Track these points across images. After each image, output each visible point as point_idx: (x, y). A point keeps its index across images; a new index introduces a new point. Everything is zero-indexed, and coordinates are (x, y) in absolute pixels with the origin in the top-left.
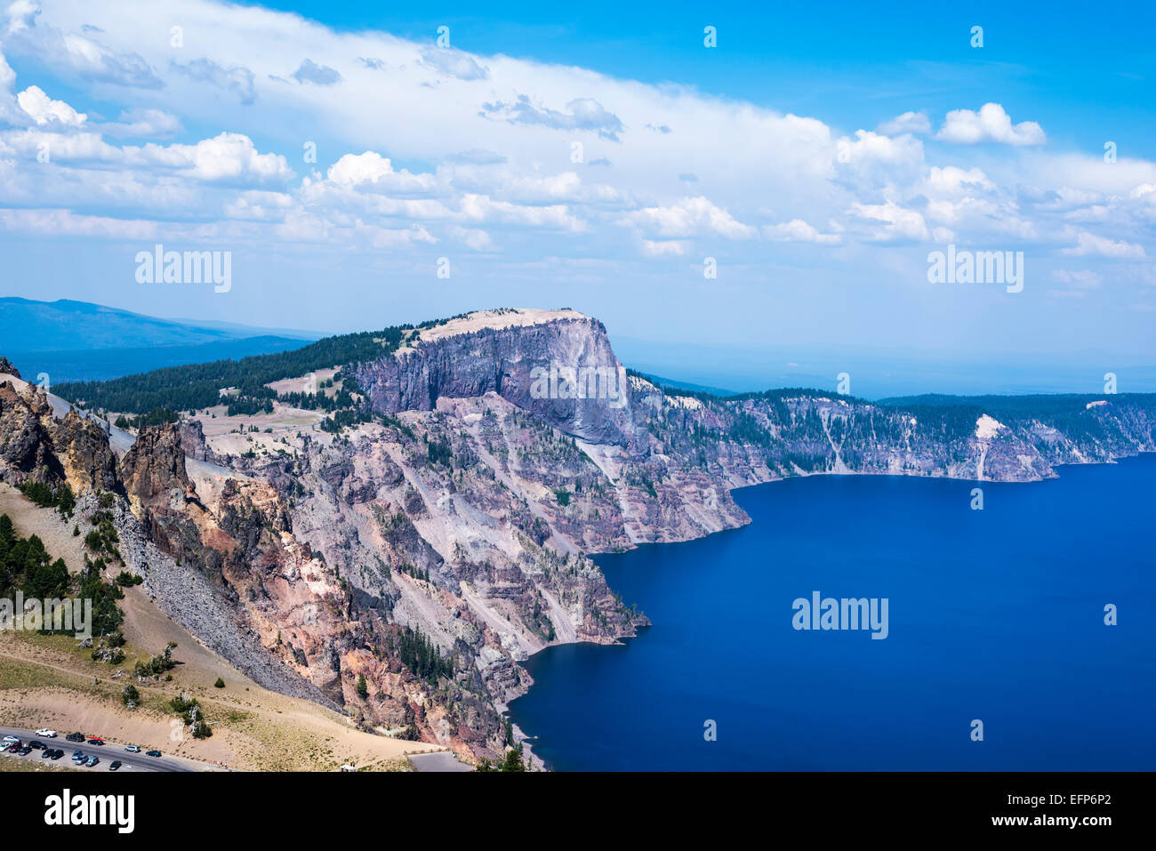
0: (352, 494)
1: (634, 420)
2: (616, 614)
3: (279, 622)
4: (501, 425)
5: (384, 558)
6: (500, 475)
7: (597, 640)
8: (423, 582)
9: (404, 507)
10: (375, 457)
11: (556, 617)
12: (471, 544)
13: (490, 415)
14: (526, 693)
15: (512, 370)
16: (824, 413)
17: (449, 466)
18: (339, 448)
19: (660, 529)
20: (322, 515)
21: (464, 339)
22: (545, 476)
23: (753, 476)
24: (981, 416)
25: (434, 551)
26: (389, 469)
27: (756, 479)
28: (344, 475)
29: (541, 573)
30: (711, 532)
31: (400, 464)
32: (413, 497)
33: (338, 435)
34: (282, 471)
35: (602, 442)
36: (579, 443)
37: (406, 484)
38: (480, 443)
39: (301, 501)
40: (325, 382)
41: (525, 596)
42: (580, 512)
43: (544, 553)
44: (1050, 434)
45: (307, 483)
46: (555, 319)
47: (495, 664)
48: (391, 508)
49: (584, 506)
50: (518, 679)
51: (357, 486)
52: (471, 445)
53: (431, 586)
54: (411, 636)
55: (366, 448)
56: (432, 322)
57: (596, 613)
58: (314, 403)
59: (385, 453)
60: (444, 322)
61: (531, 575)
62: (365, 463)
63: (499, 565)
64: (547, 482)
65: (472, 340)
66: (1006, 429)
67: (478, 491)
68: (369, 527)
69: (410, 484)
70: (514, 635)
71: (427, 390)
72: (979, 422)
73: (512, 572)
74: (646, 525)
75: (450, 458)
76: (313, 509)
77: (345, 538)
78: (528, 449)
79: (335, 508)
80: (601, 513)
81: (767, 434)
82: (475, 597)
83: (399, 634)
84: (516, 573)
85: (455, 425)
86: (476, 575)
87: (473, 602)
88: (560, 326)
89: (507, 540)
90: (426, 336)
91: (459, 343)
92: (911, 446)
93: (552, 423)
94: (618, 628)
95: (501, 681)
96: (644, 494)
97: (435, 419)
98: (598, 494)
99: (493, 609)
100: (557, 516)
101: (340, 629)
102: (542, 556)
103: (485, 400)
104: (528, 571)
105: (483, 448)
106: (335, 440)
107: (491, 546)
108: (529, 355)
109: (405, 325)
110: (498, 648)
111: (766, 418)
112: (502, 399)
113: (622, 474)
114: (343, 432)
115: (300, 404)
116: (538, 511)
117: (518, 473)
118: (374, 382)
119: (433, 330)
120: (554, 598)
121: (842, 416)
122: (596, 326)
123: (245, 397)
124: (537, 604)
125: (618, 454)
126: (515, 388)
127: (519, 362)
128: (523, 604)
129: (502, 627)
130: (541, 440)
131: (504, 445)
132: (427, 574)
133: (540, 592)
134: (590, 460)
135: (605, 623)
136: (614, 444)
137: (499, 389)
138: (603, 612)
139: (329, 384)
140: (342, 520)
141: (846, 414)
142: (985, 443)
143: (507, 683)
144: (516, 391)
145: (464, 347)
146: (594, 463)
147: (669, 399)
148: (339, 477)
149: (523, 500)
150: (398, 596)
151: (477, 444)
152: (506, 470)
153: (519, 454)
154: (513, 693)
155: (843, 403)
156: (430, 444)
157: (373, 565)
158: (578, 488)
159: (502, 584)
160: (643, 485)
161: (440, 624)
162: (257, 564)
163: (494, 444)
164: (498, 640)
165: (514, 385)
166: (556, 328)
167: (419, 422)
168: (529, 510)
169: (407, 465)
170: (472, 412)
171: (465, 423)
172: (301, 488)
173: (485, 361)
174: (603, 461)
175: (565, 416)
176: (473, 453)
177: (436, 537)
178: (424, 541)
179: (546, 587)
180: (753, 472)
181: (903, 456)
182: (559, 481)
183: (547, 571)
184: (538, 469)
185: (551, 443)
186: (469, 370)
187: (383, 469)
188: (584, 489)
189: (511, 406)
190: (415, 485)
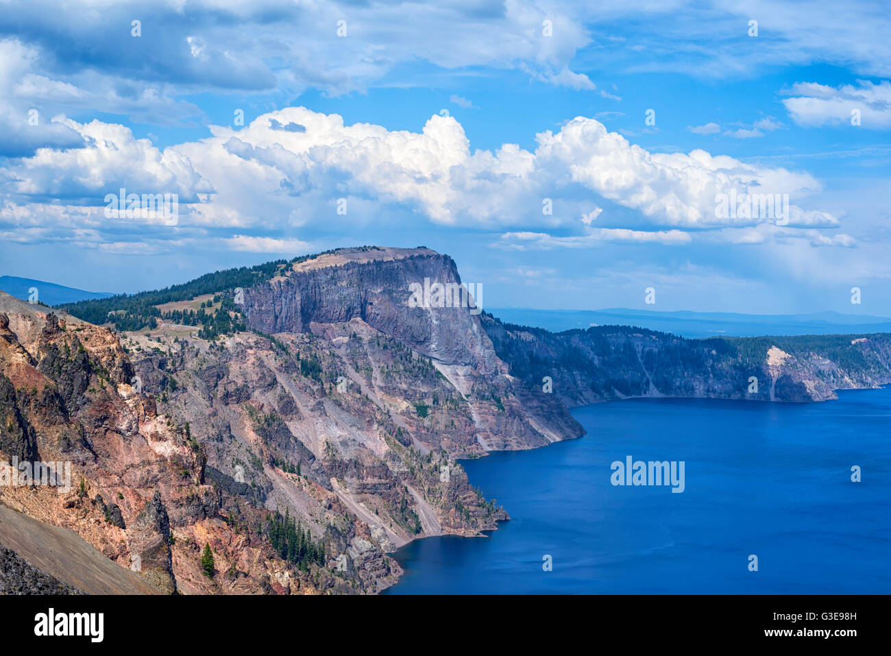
0: (227, 395)
1: (482, 344)
2: (478, 508)
3: (102, 480)
4: (366, 347)
5: (256, 451)
6: (365, 390)
7: (461, 532)
8: (295, 476)
9: (276, 408)
10: (250, 362)
11: (421, 511)
12: (341, 442)
13: (355, 337)
14: (396, 582)
15: (375, 299)
16: (638, 346)
17: (319, 380)
18: (215, 354)
19: (508, 438)
20: (194, 409)
21: (332, 271)
22: (406, 391)
23: (582, 398)
24: (770, 347)
25: (305, 448)
26: (263, 373)
27: (584, 401)
28: (219, 377)
29: (406, 470)
30: (552, 441)
31: (272, 369)
32: (285, 400)
33: (214, 342)
34: (156, 367)
35: (455, 363)
36: (434, 363)
37: (279, 388)
38: (347, 362)
39: (174, 396)
40: (206, 303)
41: (393, 491)
42: (438, 423)
43: (409, 452)
44: (826, 364)
45: (180, 379)
46: (413, 256)
47: (366, 555)
48: (264, 409)
49: (441, 418)
50: (389, 569)
51: (231, 388)
52: (339, 364)
53: (302, 479)
54: (280, 521)
55: (241, 354)
56: (303, 257)
57: (459, 508)
58: (195, 319)
59: (259, 359)
60: (314, 257)
61: (397, 473)
62: (240, 368)
63: (368, 462)
64: (407, 396)
65: (339, 272)
66: (792, 358)
67: (346, 402)
68: (242, 422)
69: (282, 387)
70: (383, 528)
71: (299, 314)
72: (770, 352)
73: (380, 469)
74: (496, 435)
75: (321, 374)
76: (185, 404)
77: (217, 432)
78: (390, 368)
79: (208, 403)
80: (456, 423)
81: (591, 362)
82: (345, 492)
83: (268, 518)
84: (384, 471)
85: (324, 346)
86: (346, 471)
87: (343, 498)
88: (417, 262)
89: (375, 441)
90: (298, 268)
91: (327, 275)
92: (712, 372)
93: (410, 346)
94: (480, 521)
95: (372, 571)
96: (493, 407)
97: (307, 340)
98: (453, 407)
99: (362, 504)
100: (417, 426)
101: (185, 493)
102: (407, 455)
103: (351, 325)
104: (395, 468)
105: (350, 367)
106: (211, 347)
107: (359, 445)
108: (389, 286)
109: (279, 261)
110: (368, 539)
111: (590, 350)
112: (367, 324)
113: (473, 391)
114: (219, 339)
115: (181, 321)
116: (399, 421)
117: (381, 388)
118: (252, 306)
119: (305, 263)
120: (420, 494)
121: (654, 349)
122: (448, 261)
123: (132, 316)
124: (403, 499)
125: (469, 373)
126: (377, 315)
127: (381, 292)
128: (391, 498)
129: (372, 521)
130: (402, 359)
131: (369, 364)
132: (299, 469)
133: (406, 488)
134: (445, 379)
135: (468, 517)
136: (466, 365)
137: (364, 316)
138: (466, 507)
139: (210, 305)
140: (215, 414)
141: (656, 347)
142: (775, 369)
143: (378, 573)
144: (378, 318)
145: (332, 278)
146: (448, 381)
147: (509, 333)
148: (215, 378)
149: (386, 412)
150: (271, 488)
151: (344, 363)
152: (371, 386)
153: (382, 372)
154: (384, 582)
155: (654, 337)
156: (302, 362)
157: (245, 458)
158: (436, 401)
159: (370, 480)
160: (492, 400)
161: (311, 515)
162: (84, 415)
163: (360, 363)
164: (368, 532)
165: (377, 312)
166: (414, 264)
167: (292, 342)
168: (392, 421)
169: (280, 371)
170: (339, 336)
171: (333, 345)
172: (174, 383)
173: (351, 290)
174: (457, 379)
175: (422, 340)
176: (341, 370)
177: (307, 436)
178: (296, 439)
179: (412, 484)
180: (581, 395)
181: (706, 381)
182: (418, 395)
183: (412, 469)
184: (399, 385)
185: (410, 362)
186: (337, 298)
187: (257, 374)
188: (441, 402)
189: (374, 332)
190: (287, 389)
